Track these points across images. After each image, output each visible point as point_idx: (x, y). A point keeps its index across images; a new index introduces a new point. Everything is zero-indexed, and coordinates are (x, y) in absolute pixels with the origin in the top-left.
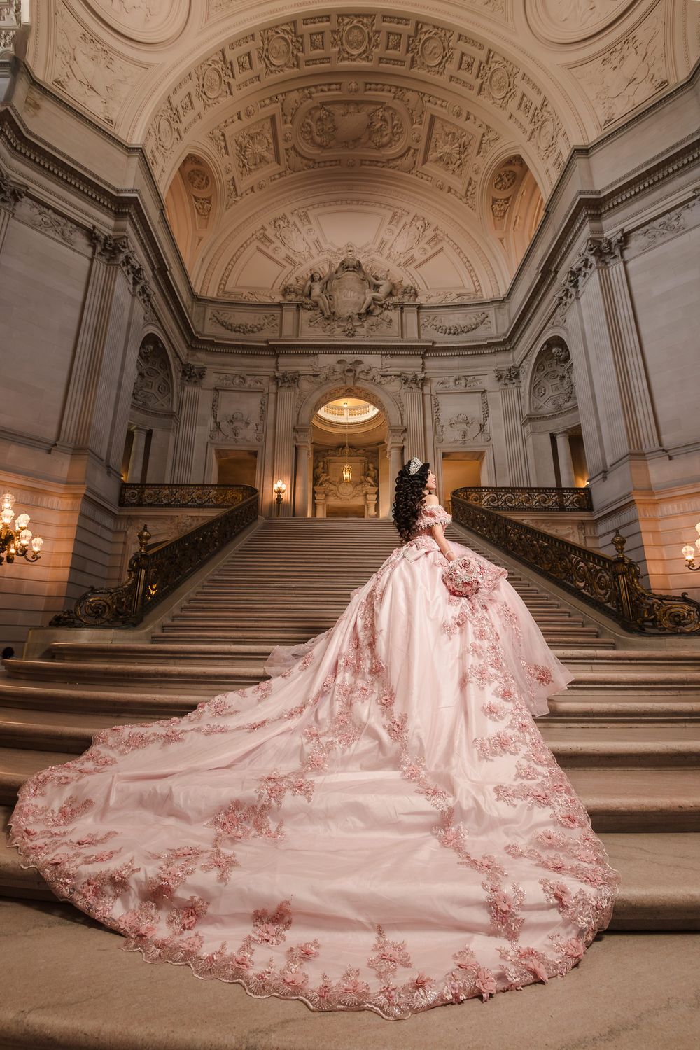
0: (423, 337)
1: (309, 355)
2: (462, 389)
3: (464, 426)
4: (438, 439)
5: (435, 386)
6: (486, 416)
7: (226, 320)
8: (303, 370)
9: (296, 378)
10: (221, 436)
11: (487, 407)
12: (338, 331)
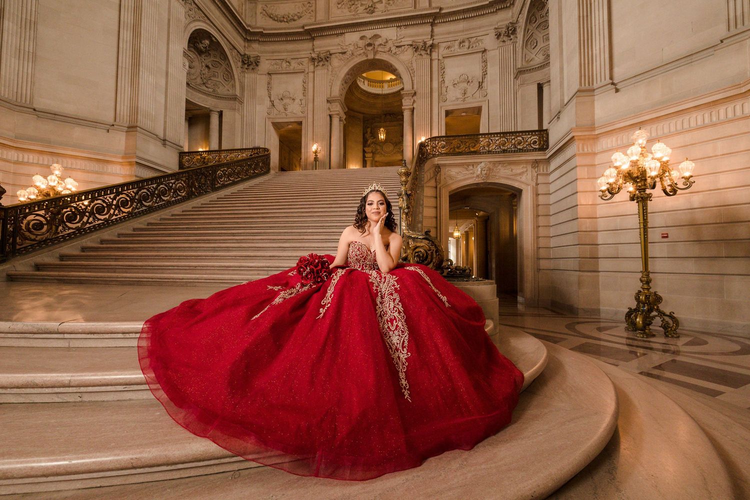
0: (434, 5)
1: (337, 35)
2: (465, 50)
3: (465, 85)
4: (442, 98)
5: (442, 51)
6: (485, 74)
7: (273, 12)
8: (333, 49)
9: (328, 57)
10: (275, 111)
11: (486, 66)
12: (361, 9)
